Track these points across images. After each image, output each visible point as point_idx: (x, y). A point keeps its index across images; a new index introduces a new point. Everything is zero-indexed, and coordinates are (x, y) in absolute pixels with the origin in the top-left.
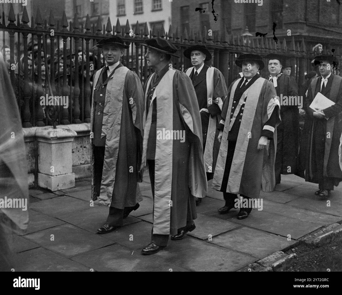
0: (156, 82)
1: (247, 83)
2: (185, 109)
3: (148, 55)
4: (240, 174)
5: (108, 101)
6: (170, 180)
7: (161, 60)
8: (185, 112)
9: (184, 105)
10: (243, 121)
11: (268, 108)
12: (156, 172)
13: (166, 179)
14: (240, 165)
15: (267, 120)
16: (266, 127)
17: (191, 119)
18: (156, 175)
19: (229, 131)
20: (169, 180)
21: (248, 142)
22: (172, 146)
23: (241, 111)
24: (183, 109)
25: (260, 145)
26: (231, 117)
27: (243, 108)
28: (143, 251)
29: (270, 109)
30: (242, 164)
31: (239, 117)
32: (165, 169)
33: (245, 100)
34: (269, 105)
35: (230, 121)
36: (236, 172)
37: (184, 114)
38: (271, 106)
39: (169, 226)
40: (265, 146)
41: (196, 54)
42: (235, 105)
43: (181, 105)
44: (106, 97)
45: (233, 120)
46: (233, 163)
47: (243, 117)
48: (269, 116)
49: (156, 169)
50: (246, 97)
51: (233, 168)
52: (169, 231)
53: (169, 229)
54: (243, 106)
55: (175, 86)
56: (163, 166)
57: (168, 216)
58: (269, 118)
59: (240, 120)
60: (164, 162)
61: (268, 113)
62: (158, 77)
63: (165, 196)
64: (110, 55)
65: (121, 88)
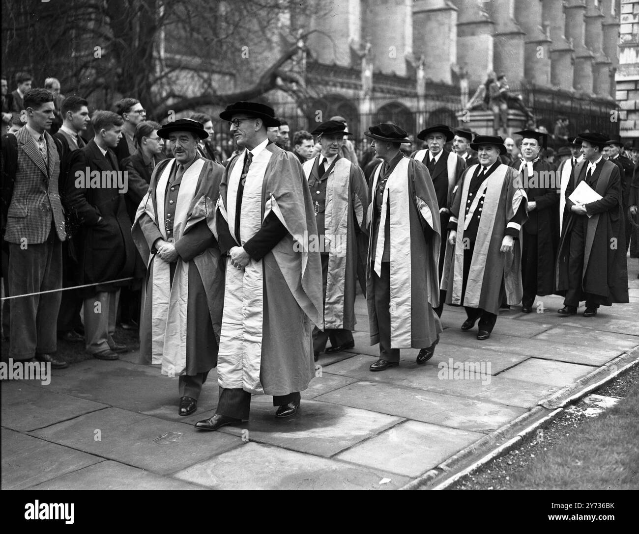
0: (387, 173)
1: (485, 172)
2: (423, 203)
3: (374, 144)
4: (481, 283)
5: (330, 199)
6: (409, 284)
7: (388, 148)
8: (423, 206)
9: (421, 198)
10: (482, 218)
11: (513, 202)
12: (391, 276)
13: (404, 283)
14: (480, 272)
15: (513, 216)
16: (511, 225)
17: (430, 213)
18: (391, 279)
19: (465, 231)
20: (407, 284)
21: (489, 244)
22: (409, 245)
23: (480, 205)
24: (421, 203)
25: (504, 246)
26: (467, 212)
27: (482, 202)
28: (371, 367)
29: (517, 203)
30: (482, 270)
31: (477, 213)
32: (402, 271)
33: (485, 192)
34: (514, 198)
35: (465, 218)
36: (474, 280)
37: (421, 208)
38: (517, 199)
39: (410, 337)
40: (510, 247)
41: (437, 138)
42: (471, 199)
43: (418, 198)
44: (327, 195)
45: (470, 216)
46: (471, 270)
47: (482, 213)
48: (515, 212)
49: (391, 272)
50: (486, 189)
51: (471, 276)
52: (410, 343)
53: (410, 341)
54: (482, 199)
55: (410, 176)
56: (400, 268)
57: (408, 326)
58: (515, 214)
59: (479, 217)
60: (401, 264)
61: (514, 208)
62: (389, 167)
63: (403, 303)
64: (335, 146)
65: (346, 184)
